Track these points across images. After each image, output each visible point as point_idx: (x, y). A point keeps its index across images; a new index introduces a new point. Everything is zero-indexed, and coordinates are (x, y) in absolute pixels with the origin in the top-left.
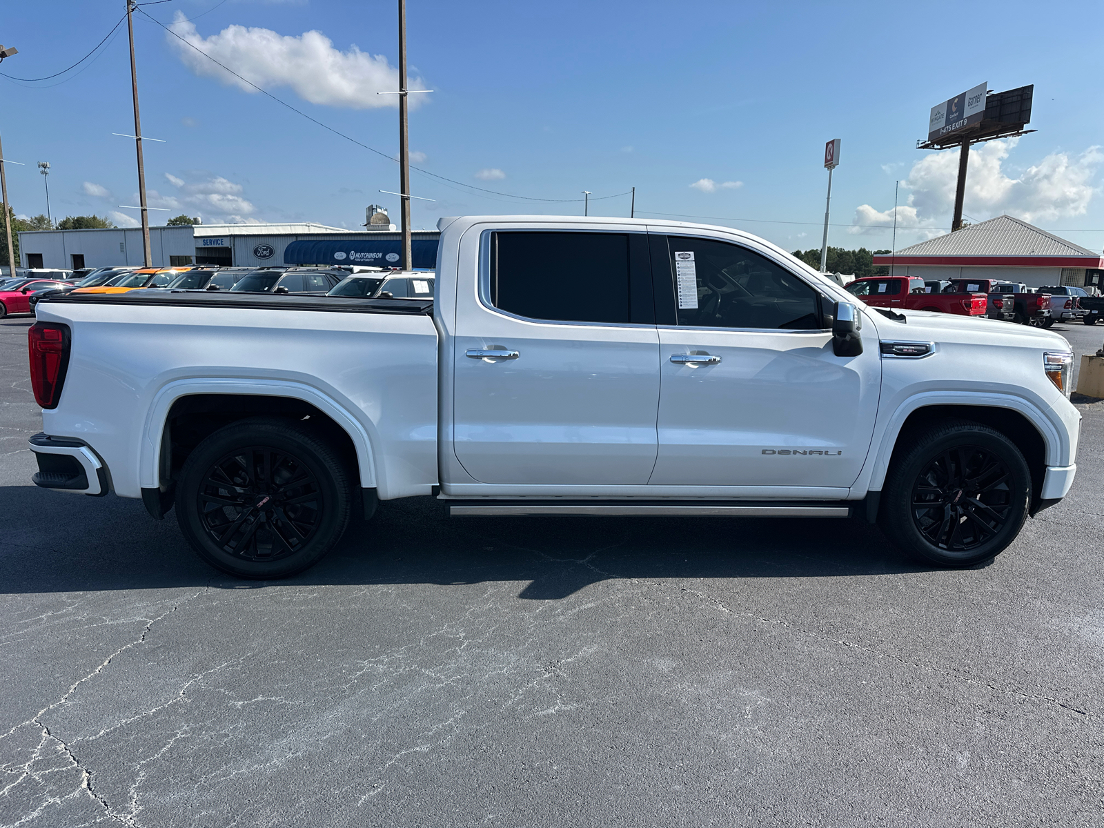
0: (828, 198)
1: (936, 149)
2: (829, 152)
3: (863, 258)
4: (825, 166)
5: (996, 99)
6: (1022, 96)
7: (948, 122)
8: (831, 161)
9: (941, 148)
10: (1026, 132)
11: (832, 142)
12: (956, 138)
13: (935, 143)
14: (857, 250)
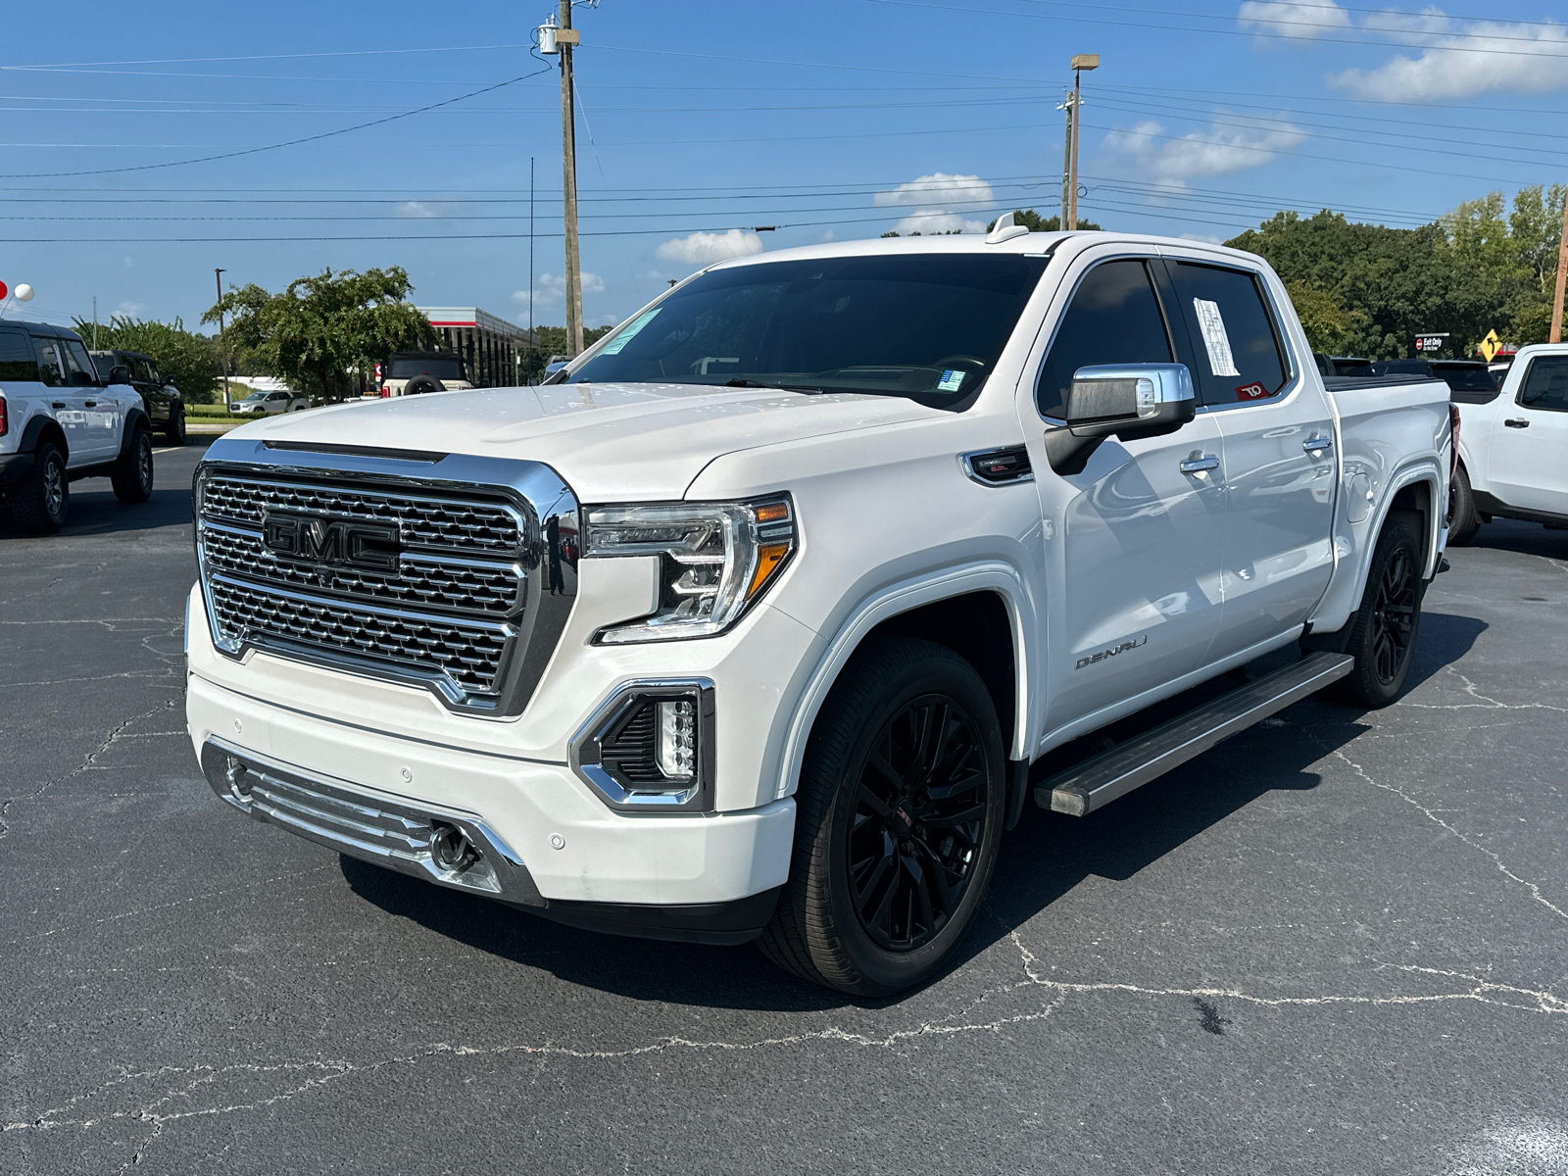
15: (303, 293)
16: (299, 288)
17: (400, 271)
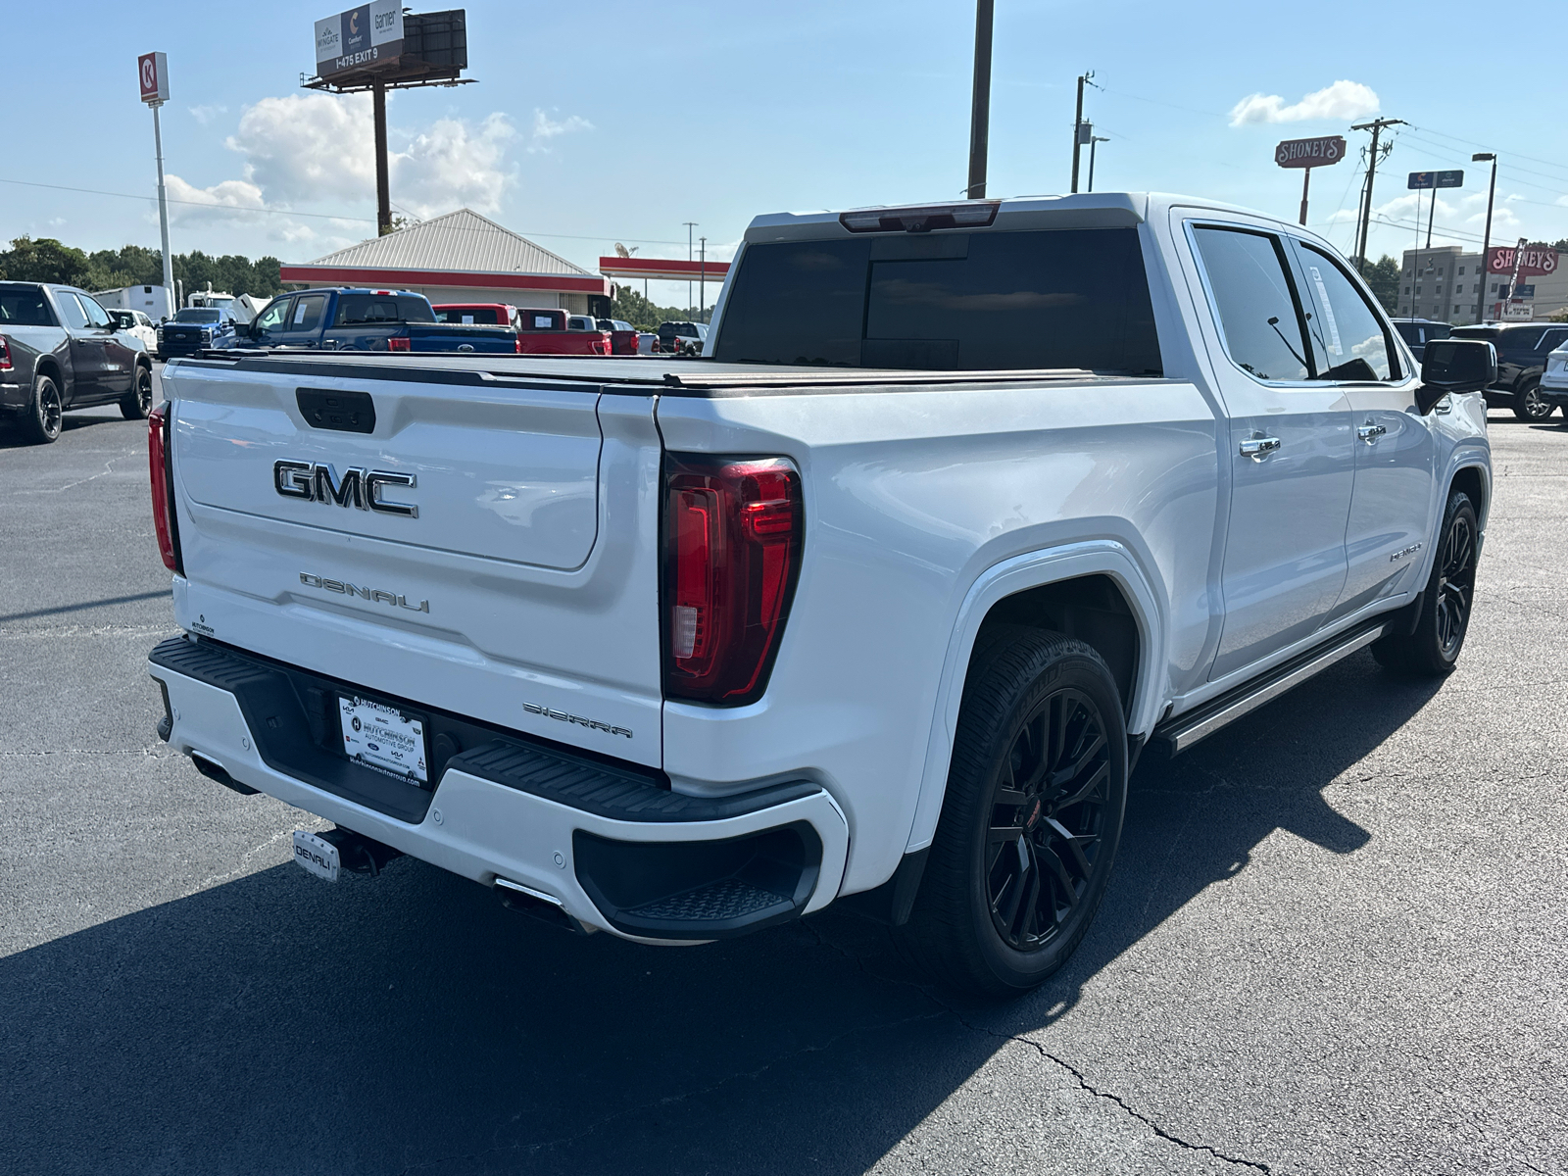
0: (159, 160)
1: (331, 92)
2: (148, 74)
3: (201, 270)
4: (143, 99)
5: (414, 23)
6: (451, 24)
7: (347, 50)
8: (153, 90)
9: (340, 92)
10: (464, 82)
11: (152, 57)
12: (365, 77)
13: (330, 81)
14: (188, 255)
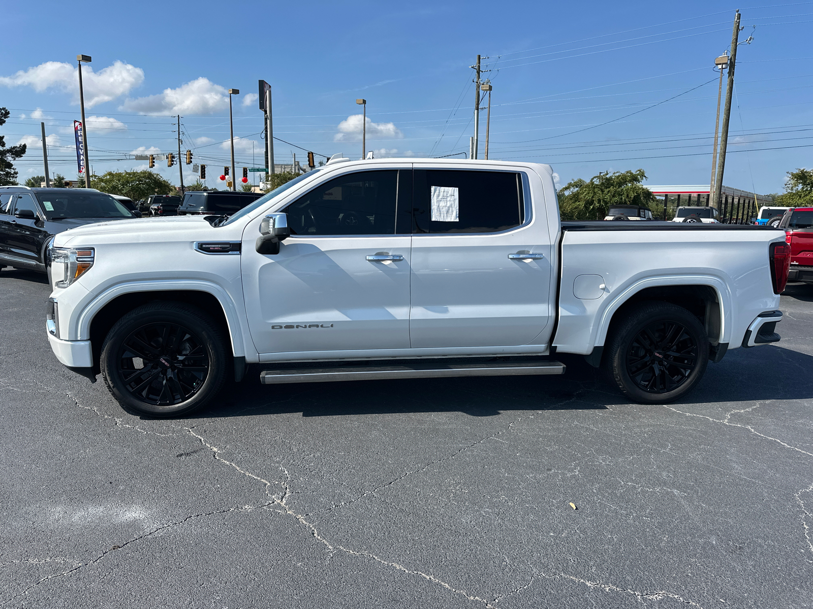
15: (597, 182)
16: (595, 179)
17: (642, 171)
